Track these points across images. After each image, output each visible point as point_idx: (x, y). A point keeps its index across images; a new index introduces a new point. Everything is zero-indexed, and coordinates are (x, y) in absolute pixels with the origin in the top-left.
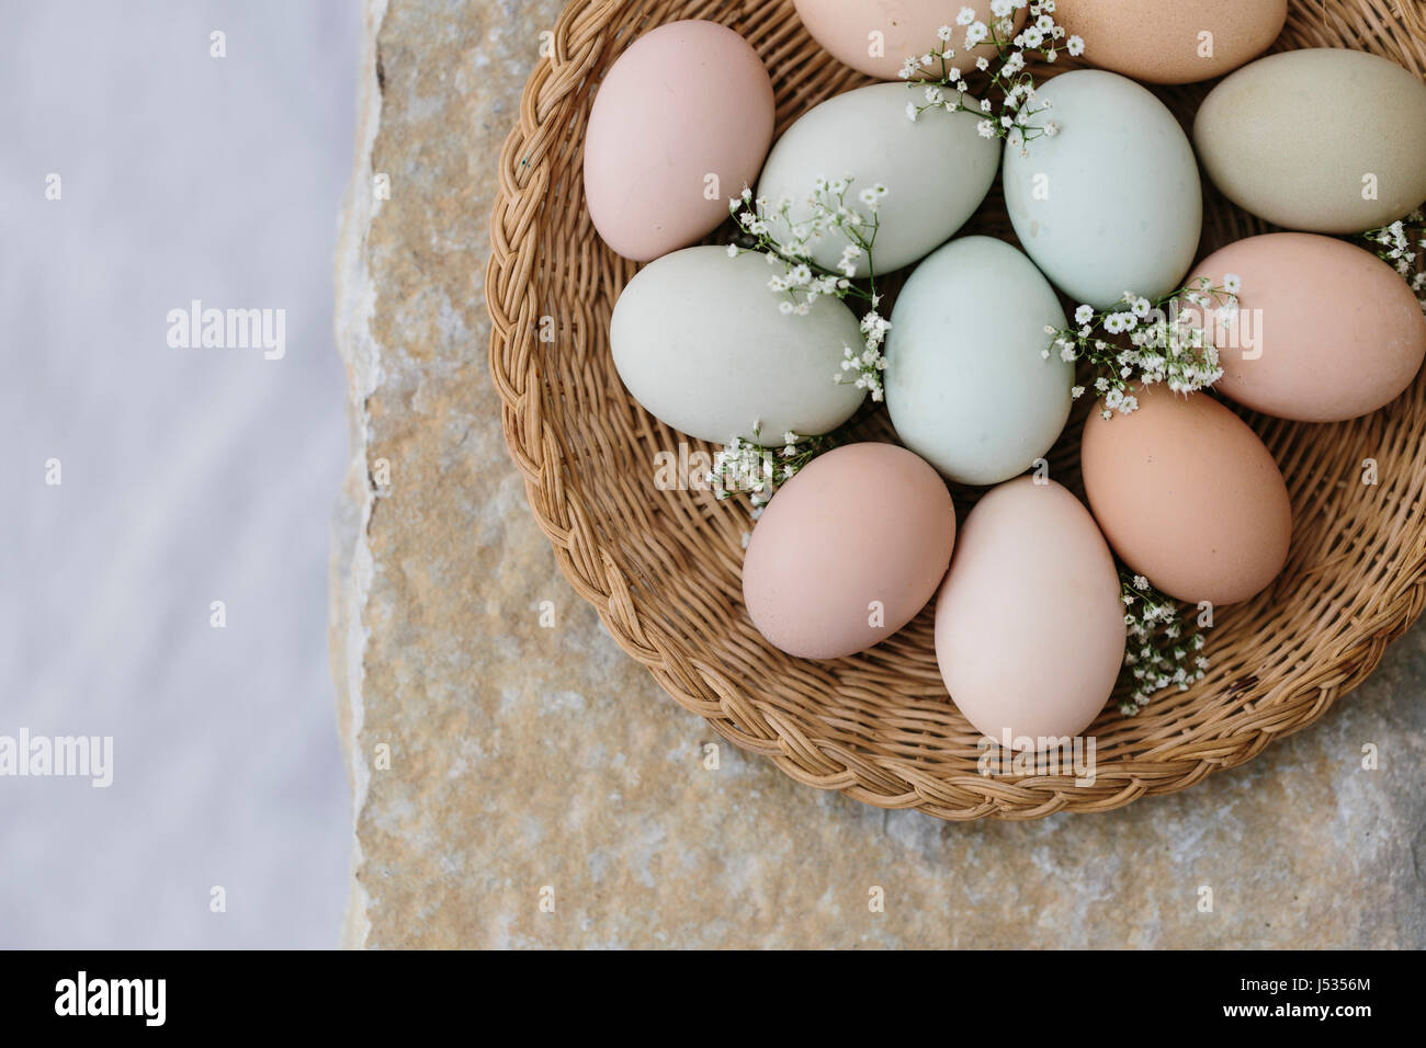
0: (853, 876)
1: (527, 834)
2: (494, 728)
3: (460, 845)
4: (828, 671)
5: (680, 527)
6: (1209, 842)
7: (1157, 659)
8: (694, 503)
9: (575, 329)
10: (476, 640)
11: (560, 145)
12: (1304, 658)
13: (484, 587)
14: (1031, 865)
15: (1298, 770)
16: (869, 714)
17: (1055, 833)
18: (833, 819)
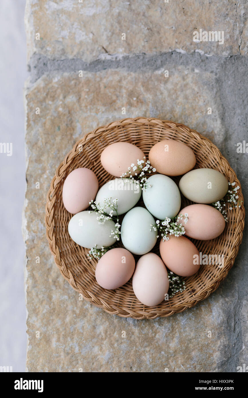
0: (120, 329)
1: (58, 323)
2: (51, 303)
3: (46, 325)
4: (114, 291)
5: (85, 264)
6: (188, 320)
7: (176, 287)
8: (87, 259)
9: (63, 227)
10: (47, 286)
11: (58, 192)
12: (204, 286)
13: (49, 276)
14: (154, 326)
15: (205, 306)
16: (121, 299)
17: (159, 320)
18: (116, 318)
